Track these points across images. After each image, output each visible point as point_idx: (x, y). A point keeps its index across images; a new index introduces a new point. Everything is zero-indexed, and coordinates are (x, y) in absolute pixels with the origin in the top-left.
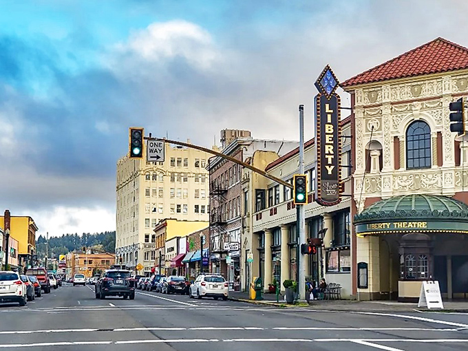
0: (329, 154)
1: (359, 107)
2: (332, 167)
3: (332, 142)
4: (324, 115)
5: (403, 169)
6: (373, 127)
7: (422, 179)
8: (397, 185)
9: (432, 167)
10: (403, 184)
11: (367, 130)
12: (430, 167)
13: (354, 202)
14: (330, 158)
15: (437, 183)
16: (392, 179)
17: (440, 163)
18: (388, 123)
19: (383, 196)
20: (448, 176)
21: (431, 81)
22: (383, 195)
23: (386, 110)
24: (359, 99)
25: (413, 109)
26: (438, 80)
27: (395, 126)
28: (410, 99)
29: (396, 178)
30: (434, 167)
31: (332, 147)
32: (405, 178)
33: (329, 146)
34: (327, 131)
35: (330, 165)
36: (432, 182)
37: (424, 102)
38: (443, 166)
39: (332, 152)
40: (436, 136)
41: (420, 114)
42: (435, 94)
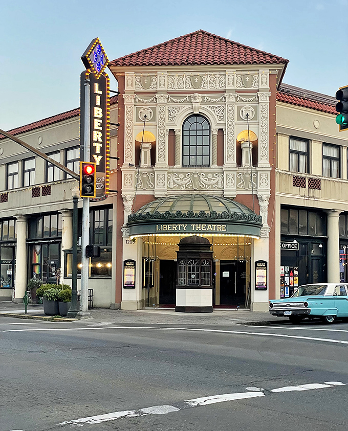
0: (97, 142)
1: (130, 92)
2: (100, 157)
3: (101, 128)
4: (93, 96)
5: (179, 165)
6: (145, 116)
7: (201, 178)
8: (172, 183)
9: (212, 167)
10: (180, 182)
11: (138, 119)
12: (209, 166)
13: (121, 199)
14: (98, 147)
15: (217, 183)
16: (167, 176)
17: (221, 162)
18: (163, 113)
19: (157, 194)
20: (231, 176)
21: (214, 73)
22: (155, 193)
23: (162, 100)
24: (130, 82)
25: (193, 101)
26: (222, 73)
27: (172, 118)
28: (189, 90)
29: (171, 175)
30: (214, 166)
31: (100, 134)
32: (181, 176)
33: (98, 132)
34: (96, 115)
35: (98, 155)
36: (212, 182)
37: (205, 95)
38: (225, 166)
39: (100, 140)
40: (216, 133)
41: (201, 108)
42: (218, 88)
